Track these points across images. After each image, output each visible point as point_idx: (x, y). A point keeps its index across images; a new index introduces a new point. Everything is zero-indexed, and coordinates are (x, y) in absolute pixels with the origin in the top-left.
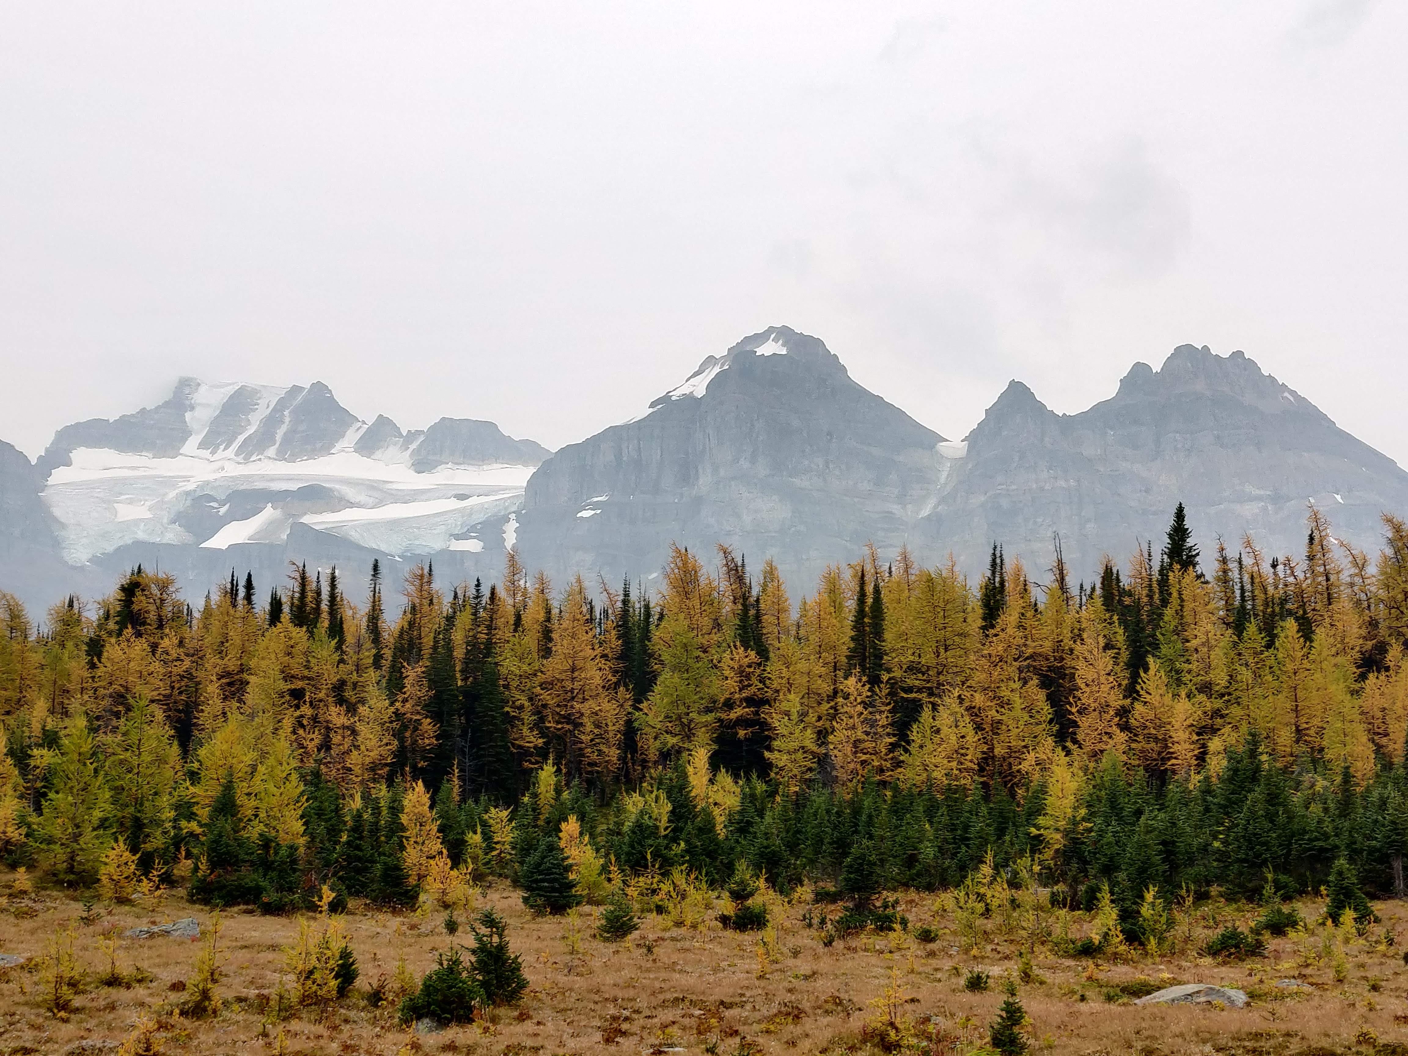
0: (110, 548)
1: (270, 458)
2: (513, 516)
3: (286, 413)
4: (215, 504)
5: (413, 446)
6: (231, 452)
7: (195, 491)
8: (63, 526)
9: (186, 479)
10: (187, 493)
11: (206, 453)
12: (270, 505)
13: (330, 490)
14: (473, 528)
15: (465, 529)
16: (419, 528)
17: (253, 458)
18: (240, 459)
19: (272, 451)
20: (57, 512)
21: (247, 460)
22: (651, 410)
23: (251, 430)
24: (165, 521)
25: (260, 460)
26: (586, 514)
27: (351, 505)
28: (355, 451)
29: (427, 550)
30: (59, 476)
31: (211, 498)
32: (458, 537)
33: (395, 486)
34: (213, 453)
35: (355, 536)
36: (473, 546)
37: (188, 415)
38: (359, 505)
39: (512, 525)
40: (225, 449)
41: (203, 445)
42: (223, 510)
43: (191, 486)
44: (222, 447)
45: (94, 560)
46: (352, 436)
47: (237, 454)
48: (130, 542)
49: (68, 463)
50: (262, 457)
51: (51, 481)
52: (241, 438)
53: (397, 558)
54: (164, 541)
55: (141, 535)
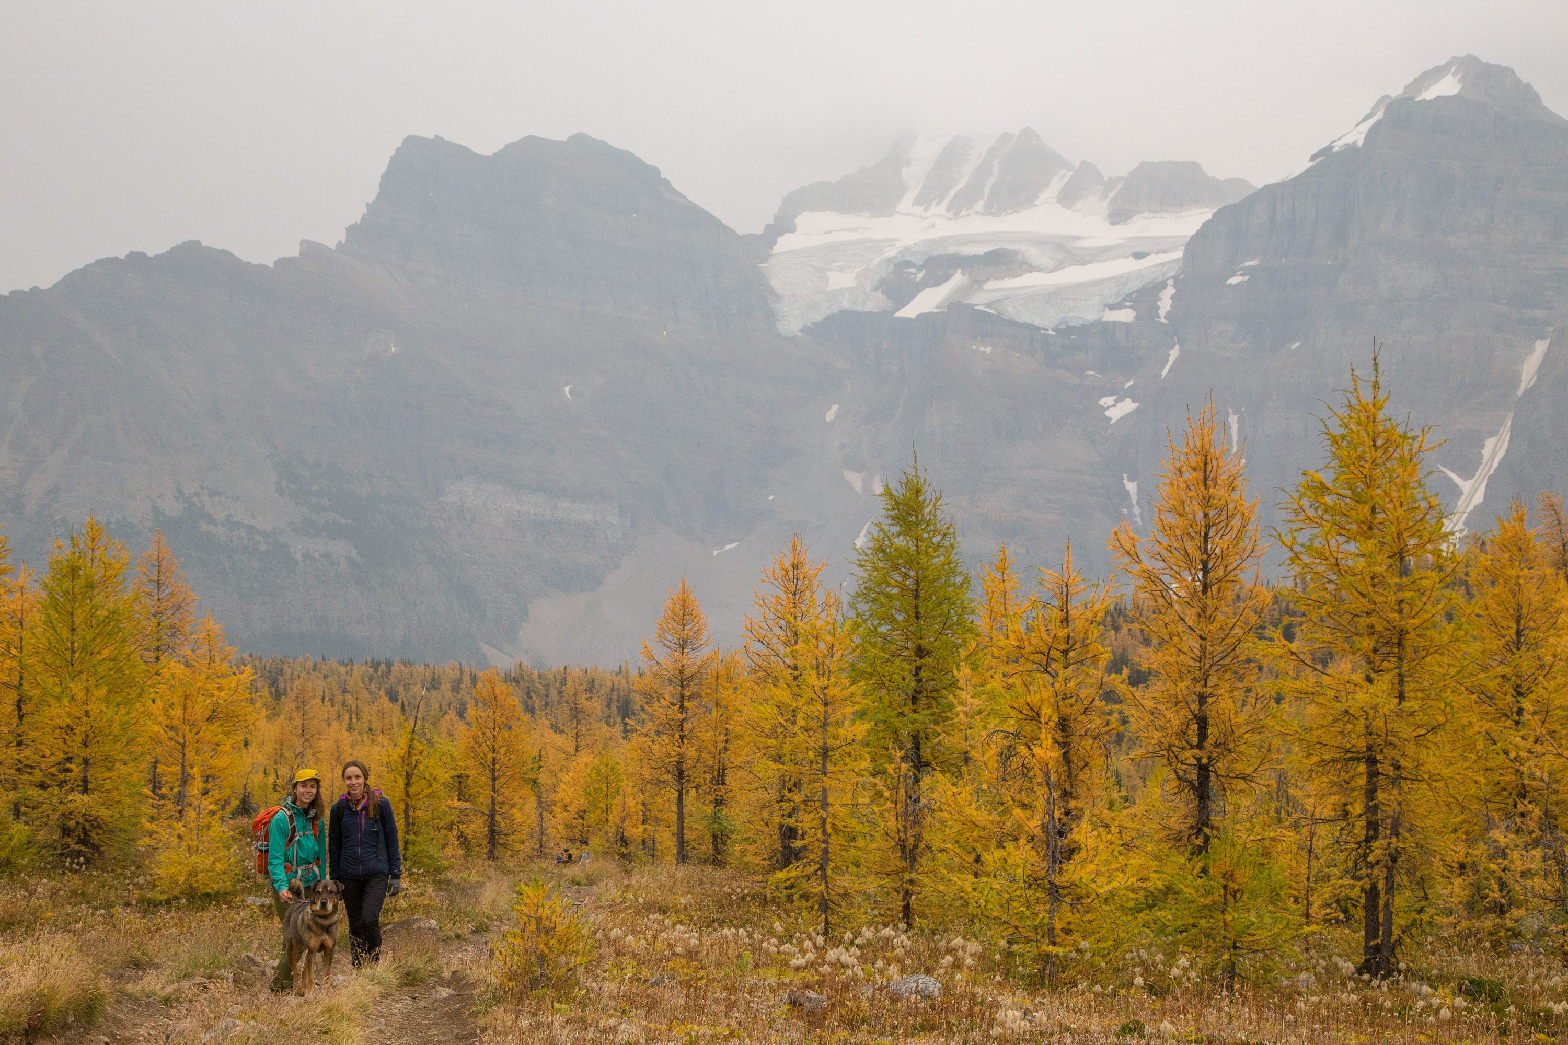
0: (819, 318)
1: (977, 212)
2: (1171, 282)
3: (995, 163)
4: (913, 270)
5: (1112, 195)
6: (942, 209)
7: (896, 257)
8: (778, 297)
9: (891, 242)
10: (889, 260)
11: (919, 210)
12: (959, 271)
13: (1015, 253)
14: (1128, 297)
15: (1120, 299)
16: (1074, 300)
17: (963, 213)
18: (950, 215)
19: (979, 206)
20: (775, 284)
21: (957, 215)
22: (1311, 164)
23: (962, 183)
24: (868, 289)
25: (969, 215)
26: (1234, 280)
27: (1032, 268)
28: (1059, 202)
29: (1081, 322)
30: (785, 243)
31: (909, 264)
32: (1112, 307)
33: (1084, 243)
34: (926, 210)
35: (1011, 311)
36: (1125, 316)
37: (905, 171)
38: (1039, 269)
39: (1170, 291)
40: (937, 205)
41: (917, 202)
42: (920, 276)
43: (892, 252)
44: (935, 203)
45: (805, 330)
46: (1056, 185)
47: (948, 210)
48: (836, 311)
49: (792, 230)
50: (971, 212)
51: (777, 249)
52: (952, 192)
53: (1051, 332)
54: (866, 310)
55: (846, 305)
